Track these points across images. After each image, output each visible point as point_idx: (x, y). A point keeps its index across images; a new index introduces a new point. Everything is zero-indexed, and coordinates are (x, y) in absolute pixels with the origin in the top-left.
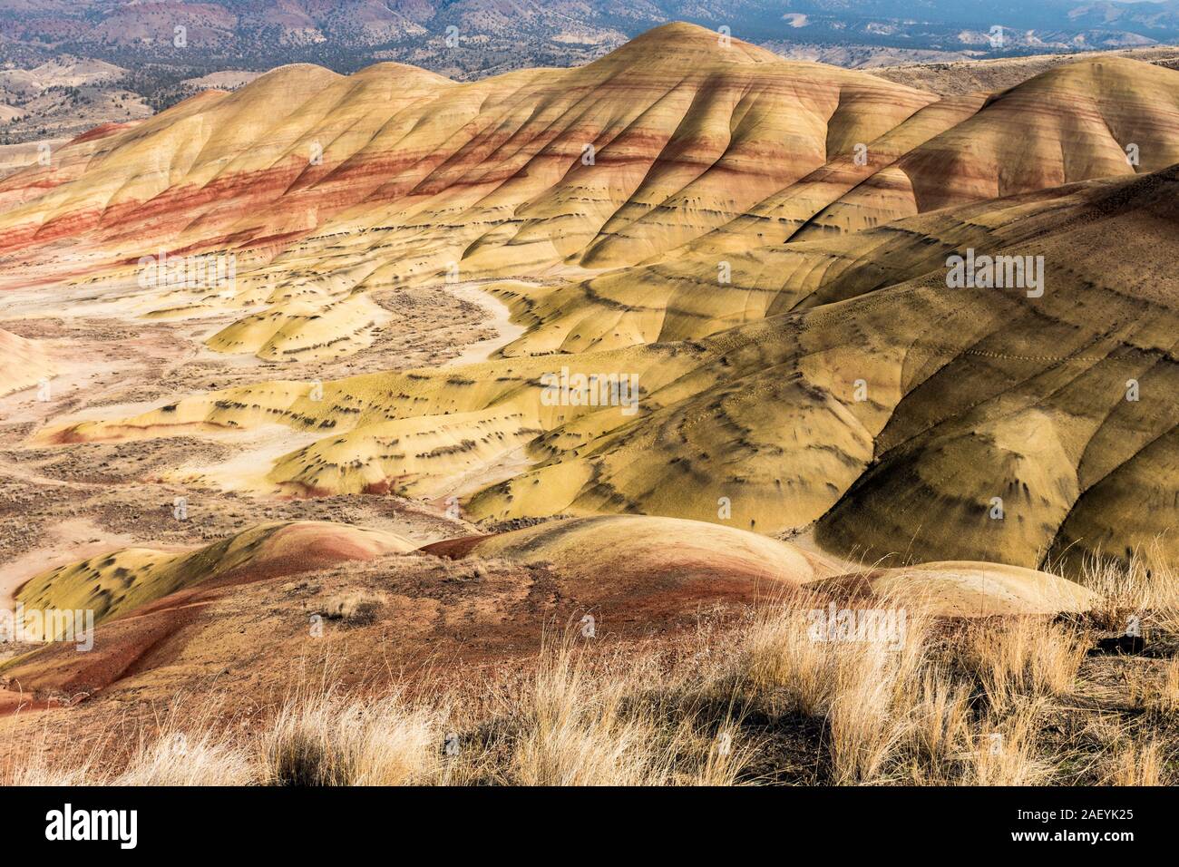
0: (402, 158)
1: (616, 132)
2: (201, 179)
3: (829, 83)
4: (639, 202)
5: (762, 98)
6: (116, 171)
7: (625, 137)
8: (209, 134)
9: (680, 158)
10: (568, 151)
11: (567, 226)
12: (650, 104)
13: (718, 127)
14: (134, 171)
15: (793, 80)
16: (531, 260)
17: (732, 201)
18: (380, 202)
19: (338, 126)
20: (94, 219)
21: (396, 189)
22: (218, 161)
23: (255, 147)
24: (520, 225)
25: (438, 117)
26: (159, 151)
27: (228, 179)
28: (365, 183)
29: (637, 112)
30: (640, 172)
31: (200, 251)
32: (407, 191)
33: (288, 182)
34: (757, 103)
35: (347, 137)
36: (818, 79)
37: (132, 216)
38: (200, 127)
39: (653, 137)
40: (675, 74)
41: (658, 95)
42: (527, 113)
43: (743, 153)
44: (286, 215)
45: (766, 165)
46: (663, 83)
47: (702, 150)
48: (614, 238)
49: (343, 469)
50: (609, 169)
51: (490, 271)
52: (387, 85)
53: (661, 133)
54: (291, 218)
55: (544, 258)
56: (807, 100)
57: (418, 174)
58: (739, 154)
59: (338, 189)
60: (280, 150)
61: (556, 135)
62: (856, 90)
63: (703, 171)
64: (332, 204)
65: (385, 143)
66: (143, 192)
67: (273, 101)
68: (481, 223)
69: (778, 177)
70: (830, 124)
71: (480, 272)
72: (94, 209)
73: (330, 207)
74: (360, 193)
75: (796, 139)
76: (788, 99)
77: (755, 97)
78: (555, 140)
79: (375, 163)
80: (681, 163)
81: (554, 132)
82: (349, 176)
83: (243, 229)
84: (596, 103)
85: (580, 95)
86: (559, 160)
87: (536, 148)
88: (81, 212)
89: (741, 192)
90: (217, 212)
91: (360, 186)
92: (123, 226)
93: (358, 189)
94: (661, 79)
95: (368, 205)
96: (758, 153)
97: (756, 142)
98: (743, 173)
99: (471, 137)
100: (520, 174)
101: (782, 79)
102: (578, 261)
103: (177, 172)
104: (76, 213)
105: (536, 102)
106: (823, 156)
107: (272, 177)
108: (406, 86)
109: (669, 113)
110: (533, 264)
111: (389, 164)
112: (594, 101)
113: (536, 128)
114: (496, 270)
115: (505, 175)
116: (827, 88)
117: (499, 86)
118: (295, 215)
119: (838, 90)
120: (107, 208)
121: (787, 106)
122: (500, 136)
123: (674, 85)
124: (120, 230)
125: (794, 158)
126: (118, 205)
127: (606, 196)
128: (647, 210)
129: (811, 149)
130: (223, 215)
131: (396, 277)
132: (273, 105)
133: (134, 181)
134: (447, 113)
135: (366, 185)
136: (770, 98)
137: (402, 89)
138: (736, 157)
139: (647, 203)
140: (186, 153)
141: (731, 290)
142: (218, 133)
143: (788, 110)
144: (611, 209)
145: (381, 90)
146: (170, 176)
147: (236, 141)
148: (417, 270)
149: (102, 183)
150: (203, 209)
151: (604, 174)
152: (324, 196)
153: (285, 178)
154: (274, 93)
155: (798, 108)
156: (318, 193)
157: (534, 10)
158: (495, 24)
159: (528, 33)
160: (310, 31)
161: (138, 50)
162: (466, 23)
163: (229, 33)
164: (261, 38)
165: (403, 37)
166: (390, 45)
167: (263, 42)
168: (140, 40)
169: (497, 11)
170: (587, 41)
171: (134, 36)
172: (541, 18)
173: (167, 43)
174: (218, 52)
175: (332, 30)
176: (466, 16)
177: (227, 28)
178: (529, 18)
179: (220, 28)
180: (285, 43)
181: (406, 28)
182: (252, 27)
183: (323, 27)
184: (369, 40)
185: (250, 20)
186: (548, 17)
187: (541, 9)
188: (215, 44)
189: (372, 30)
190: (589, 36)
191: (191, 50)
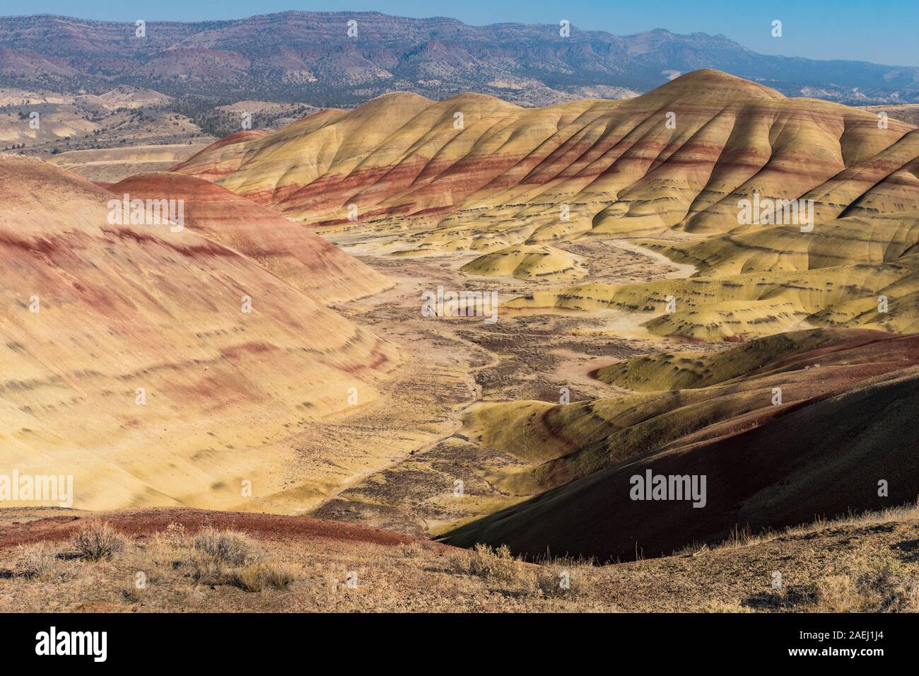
0: (506, 159)
1: (680, 143)
2: (345, 170)
3: (834, 113)
4: (715, 190)
5: (790, 122)
6: (278, 163)
7: (688, 146)
8: (342, 139)
9: (738, 161)
10: (645, 156)
11: (668, 206)
12: (702, 125)
13: (761, 140)
14: (292, 164)
15: (809, 111)
16: (649, 227)
17: (785, 192)
18: (499, 188)
19: (446, 135)
20: (269, 196)
21: (509, 180)
22: (356, 158)
23: (380, 149)
24: (629, 204)
25: (528, 131)
26: (308, 150)
27: (366, 170)
28: (483, 175)
29: (694, 130)
30: (707, 171)
31: (370, 219)
32: (517, 181)
33: (415, 174)
34: (787, 126)
35: (454, 144)
36: (827, 111)
37: (299, 195)
38: (335, 134)
39: (711, 147)
40: (716, 105)
41: (707, 119)
42: (601, 130)
43: (787, 159)
44: (430, 196)
45: (805, 168)
46: (709, 111)
47: (754, 156)
48: (706, 214)
49: (708, 328)
50: (684, 168)
51: (623, 233)
52: (476, 108)
53: (716, 145)
54: (433, 198)
55: (657, 226)
56: (822, 125)
57: (524, 170)
58: (783, 160)
59: (464, 179)
60: (402, 151)
61: (631, 145)
62: (856, 119)
63: (757, 171)
64: (462, 189)
65: (490, 148)
66: (302, 178)
67: (387, 117)
68: (598, 202)
69: (815, 176)
70: (841, 141)
71: (616, 234)
72: (267, 189)
73: (459, 191)
74: (479, 182)
75: (822, 151)
76: (809, 123)
77: (784, 121)
78: (632, 147)
79: (487, 162)
80: (740, 165)
81: (629, 143)
82: (470, 170)
83: (399, 204)
84: (658, 123)
85: (643, 118)
86: (640, 161)
87: (618, 153)
88: (259, 190)
89: (791, 186)
90: (368, 193)
91: (479, 177)
92: (294, 201)
93: (478, 179)
94: (706, 107)
95: (491, 190)
96: (797, 160)
97: (794, 152)
98: (789, 172)
99: (557, 146)
100: (611, 171)
101: (800, 109)
102: (683, 228)
103: (323, 165)
104: (256, 191)
105: (606, 122)
106: (842, 163)
107: (403, 170)
108: (491, 109)
109: (720, 131)
110: (652, 229)
111: (498, 162)
112: (657, 122)
113: (613, 139)
114: (627, 233)
115: (598, 171)
116: (834, 117)
117: (567, 111)
118: (436, 196)
119: (842, 119)
120: (277, 189)
121: (810, 128)
122: (584, 145)
123: (717, 112)
124: (293, 204)
125: (823, 164)
126: (284, 187)
127: (686, 186)
128: (722, 196)
129: (834, 158)
130: (373, 195)
131: (555, 236)
132: (388, 120)
133: (293, 170)
134: (535, 128)
135: (483, 177)
136: (797, 122)
137: (489, 112)
138: (782, 162)
139: (722, 191)
140: (327, 152)
141: (854, 241)
142: (349, 140)
143: (812, 131)
144: (693, 195)
145: (473, 111)
146: (318, 168)
147: (364, 145)
148: (568, 231)
149: (270, 171)
150: (356, 191)
151: (682, 172)
152: (454, 183)
153: (412, 171)
154: (388, 112)
155: (818, 130)
156: (450, 181)
157: (474, 62)
158: (444, 72)
159: (469, 79)
160: (305, 73)
161: (177, 84)
162: (422, 71)
163: (244, 73)
164: (268, 77)
165: (375, 80)
166: (366, 85)
167: (270, 80)
168: (178, 76)
169: (446, 62)
170: (514, 87)
171: (174, 73)
172: (478, 69)
173: (198, 79)
174: (237, 87)
175: (321, 73)
176: (422, 65)
177: (243, 68)
178: (469, 68)
179: (237, 69)
180: (286, 81)
181: (377, 73)
182: (261, 69)
183: (315, 71)
184: (349, 81)
185: (259, 64)
186: (484, 68)
187: (479, 62)
188: (233, 80)
189: (352, 74)
190: (516, 83)
191: (216, 85)
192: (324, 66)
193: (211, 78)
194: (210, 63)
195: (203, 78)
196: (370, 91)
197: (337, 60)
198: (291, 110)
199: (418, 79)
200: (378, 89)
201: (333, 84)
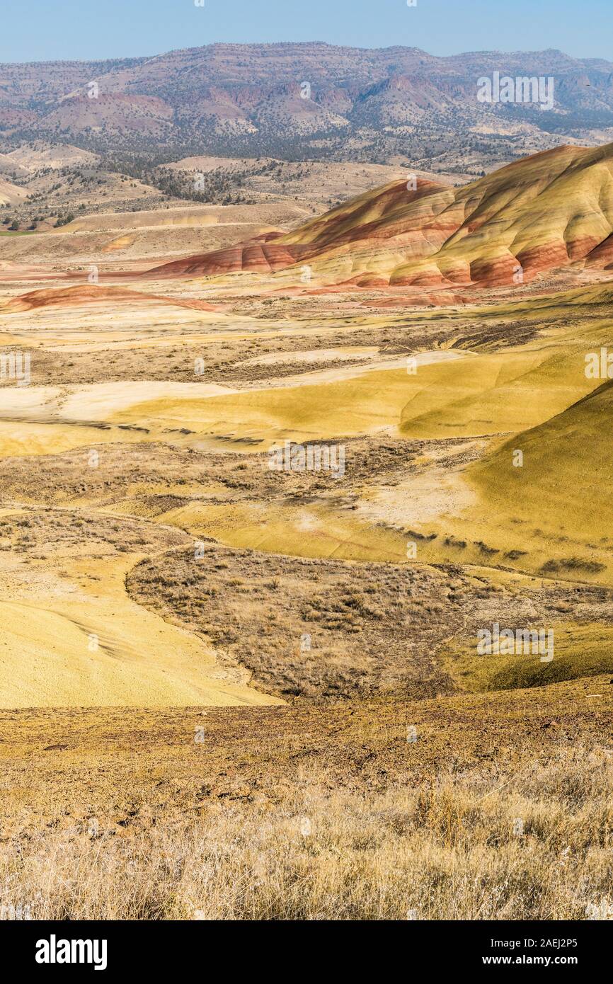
157: (448, 102)
158: (412, 117)
159: (444, 124)
160: (242, 121)
161: (90, 138)
162: (385, 115)
163: (168, 123)
164: (198, 128)
165: (329, 129)
166: (319, 135)
167: (201, 131)
168: (90, 129)
169: (414, 104)
170: (503, 132)
171: (84, 125)
172: (454, 111)
173: (115, 132)
174: (163, 141)
175: (262, 121)
176: (385, 108)
177: (166, 117)
178: (443, 110)
179: (159, 118)
180: (221, 132)
181: (330, 119)
182: (187, 117)
183: (253, 118)
184: (298, 131)
185: (185, 111)
186: (461, 109)
187: (454, 102)
188: (158, 133)
189: (300, 121)
190: (504, 127)
191: (138, 139)
192: (264, 112)
193: (130, 131)
194: (126, 111)
195: (120, 131)
196: (328, 142)
197: (281, 104)
198: (259, 167)
199: (384, 126)
200: (338, 140)
201: (279, 135)
